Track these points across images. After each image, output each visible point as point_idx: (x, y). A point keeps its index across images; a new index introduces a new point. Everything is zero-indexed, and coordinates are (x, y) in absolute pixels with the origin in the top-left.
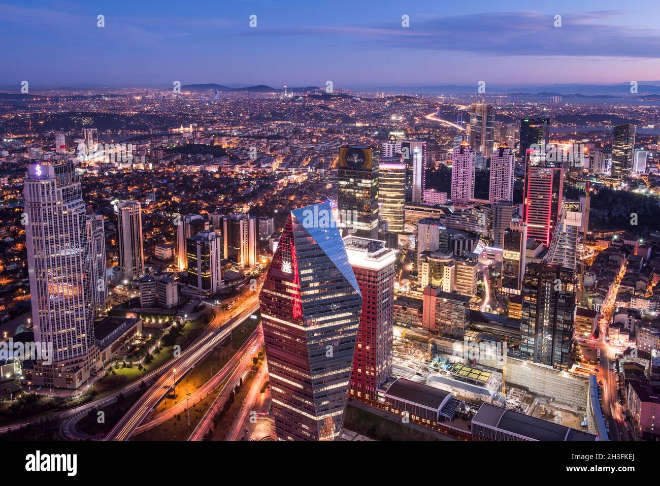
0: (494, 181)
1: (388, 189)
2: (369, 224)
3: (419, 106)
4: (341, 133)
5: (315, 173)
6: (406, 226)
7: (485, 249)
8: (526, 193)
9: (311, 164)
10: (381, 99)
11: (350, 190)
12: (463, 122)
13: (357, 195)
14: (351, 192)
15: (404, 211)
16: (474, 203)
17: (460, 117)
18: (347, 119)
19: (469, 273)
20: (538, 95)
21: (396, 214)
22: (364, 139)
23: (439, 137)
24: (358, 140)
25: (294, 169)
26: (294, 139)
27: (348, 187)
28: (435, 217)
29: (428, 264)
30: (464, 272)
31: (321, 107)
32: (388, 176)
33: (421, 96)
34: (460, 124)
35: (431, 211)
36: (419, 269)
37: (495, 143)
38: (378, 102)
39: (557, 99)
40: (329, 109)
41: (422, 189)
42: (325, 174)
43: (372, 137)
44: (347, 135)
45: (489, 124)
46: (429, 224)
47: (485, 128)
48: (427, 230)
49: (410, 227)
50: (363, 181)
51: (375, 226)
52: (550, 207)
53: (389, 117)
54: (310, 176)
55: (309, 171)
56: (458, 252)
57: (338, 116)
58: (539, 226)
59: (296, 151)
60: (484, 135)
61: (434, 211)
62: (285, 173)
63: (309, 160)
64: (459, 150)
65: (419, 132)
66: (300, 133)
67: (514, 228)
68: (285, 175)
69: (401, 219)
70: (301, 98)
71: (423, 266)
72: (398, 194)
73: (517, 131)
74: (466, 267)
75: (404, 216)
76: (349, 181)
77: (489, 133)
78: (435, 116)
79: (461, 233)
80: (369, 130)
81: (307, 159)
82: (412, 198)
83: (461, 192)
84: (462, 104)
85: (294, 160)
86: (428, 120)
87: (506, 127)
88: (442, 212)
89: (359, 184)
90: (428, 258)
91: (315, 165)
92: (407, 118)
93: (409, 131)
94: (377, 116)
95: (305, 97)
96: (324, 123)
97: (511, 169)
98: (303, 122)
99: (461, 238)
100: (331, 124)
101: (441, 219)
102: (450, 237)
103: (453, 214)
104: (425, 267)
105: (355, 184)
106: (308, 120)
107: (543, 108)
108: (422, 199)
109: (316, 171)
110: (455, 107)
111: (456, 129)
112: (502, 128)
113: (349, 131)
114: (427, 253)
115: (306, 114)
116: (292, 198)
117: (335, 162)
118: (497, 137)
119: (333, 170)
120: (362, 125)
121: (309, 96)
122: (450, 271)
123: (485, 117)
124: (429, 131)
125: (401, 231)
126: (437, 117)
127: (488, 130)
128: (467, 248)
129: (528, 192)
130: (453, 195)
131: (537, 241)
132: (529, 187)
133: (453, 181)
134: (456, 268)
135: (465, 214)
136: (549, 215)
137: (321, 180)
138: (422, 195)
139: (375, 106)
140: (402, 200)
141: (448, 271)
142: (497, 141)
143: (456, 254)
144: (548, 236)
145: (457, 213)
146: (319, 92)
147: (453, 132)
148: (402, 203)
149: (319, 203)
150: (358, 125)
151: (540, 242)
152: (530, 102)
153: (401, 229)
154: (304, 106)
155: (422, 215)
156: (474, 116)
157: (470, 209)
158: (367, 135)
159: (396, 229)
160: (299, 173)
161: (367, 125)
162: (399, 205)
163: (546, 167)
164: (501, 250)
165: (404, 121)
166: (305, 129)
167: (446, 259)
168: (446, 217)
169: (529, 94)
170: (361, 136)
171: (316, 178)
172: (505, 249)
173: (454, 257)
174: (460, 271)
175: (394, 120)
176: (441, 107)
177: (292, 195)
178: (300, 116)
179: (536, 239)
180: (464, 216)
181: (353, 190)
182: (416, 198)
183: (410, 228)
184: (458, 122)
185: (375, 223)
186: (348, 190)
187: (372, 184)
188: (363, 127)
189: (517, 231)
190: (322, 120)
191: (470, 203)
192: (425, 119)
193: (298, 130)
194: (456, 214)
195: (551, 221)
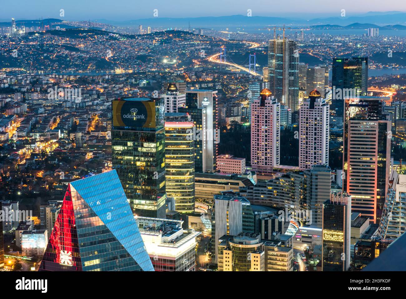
0: (304, 141)
1: (172, 156)
2: (154, 202)
3: (198, 45)
4: (98, 83)
5: (68, 139)
6: (197, 204)
7: (299, 230)
8: (346, 155)
9: (61, 127)
10: (147, 35)
11: (129, 157)
12: (257, 65)
13: (138, 164)
14: (130, 160)
15: (194, 185)
16: (280, 170)
17: (253, 57)
18: (102, 64)
19: (283, 261)
20: (350, 26)
21: (183, 188)
22: (129, 91)
23: (227, 86)
24: (121, 93)
25: (38, 134)
26: (33, 92)
27: (124, 153)
28: (234, 191)
29: (230, 252)
30: (276, 260)
31: (66, 47)
32: (171, 138)
33: (200, 31)
34: (252, 68)
35: (227, 184)
36: (219, 260)
37: (300, 92)
38: (143, 39)
39: (373, 32)
40: (77, 50)
41: (215, 155)
42: (82, 139)
43: (139, 88)
44: (106, 85)
45: (292, 67)
46: (229, 199)
47: (287, 72)
48: (226, 207)
49: (202, 205)
50: (145, 144)
51: (162, 204)
52: (376, 171)
53: (159, 60)
54: (61, 142)
55: (60, 136)
56: (266, 236)
57: (90, 59)
58: (363, 197)
59: (37, 110)
60: (287, 82)
61: (232, 184)
62: (26, 140)
63: (58, 121)
64: (259, 101)
65: (201, 80)
66: (41, 83)
67: (335, 199)
68: (27, 142)
69: (189, 195)
70: (37, 35)
71: (224, 255)
72: (185, 161)
73: (328, 75)
74: (279, 253)
75: (194, 191)
76: (126, 145)
77: (292, 78)
78: (219, 58)
79: (268, 210)
80: (134, 77)
81: (55, 120)
82: (201, 168)
83: (263, 157)
84: (253, 41)
85: (37, 122)
86: (211, 62)
87: (313, 70)
88: (241, 184)
89: (139, 149)
90: (231, 244)
91: (66, 127)
92: (183, 61)
93: (188, 79)
94: (144, 59)
95: (42, 34)
96: (72, 70)
97: (325, 123)
98: (41, 69)
99: (269, 217)
100: (81, 71)
101: (241, 194)
102: (255, 215)
103: (256, 186)
104: (227, 256)
105: (135, 149)
106: (49, 65)
107: (356, 44)
108: (215, 167)
109: (69, 136)
110: (244, 44)
111: (248, 74)
112: (308, 71)
113: (108, 79)
114: (227, 238)
115: (47, 58)
116: (40, 174)
117: (93, 123)
118: (303, 84)
119: (92, 134)
120: (124, 72)
121: (48, 32)
122: (259, 259)
123: (287, 58)
124: (214, 78)
125: (190, 211)
126: (223, 58)
127: (291, 74)
128: (277, 229)
129: (349, 153)
130: (254, 161)
131: (362, 217)
132: (349, 146)
133: (253, 142)
134: (266, 255)
135: (271, 185)
136: (376, 182)
137: (78, 148)
138: (215, 163)
139: (139, 45)
140: (191, 170)
141: (256, 259)
142: (302, 89)
143: (263, 238)
144: (375, 210)
145: (259, 184)
146: (62, 26)
147: (245, 79)
148: (190, 174)
149: (78, 179)
150: (119, 71)
151: (366, 218)
152: (340, 36)
153: (190, 209)
154: (42, 46)
155: (217, 190)
156: (272, 57)
157: (277, 179)
158: (132, 85)
159: (184, 209)
160: (46, 140)
161: (131, 71)
162: (187, 177)
163: (370, 120)
164: (321, 230)
165: (179, 66)
166: (47, 78)
167: (254, 244)
168: (248, 191)
169: (338, 26)
170: (124, 86)
171: (70, 146)
172: (324, 228)
173: (262, 240)
174: (271, 259)
175: (166, 64)
176: (226, 45)
177: (39, 169)
178: (37, 60)
179: (360, 214)
180: (270, 188)
181: (132, 158)
182: (207, 167)
183: (201, 208)
184: (250, 64)
185: (162, 201)
186: (126, 157)
187: (157, 147)
188: (126, 74)
189: (339, 203)
190: (68, 66)
191: (276, 171)
192: (207, 62)
193: (37, 80)
194: (259, 186)
195: (378, 190)
